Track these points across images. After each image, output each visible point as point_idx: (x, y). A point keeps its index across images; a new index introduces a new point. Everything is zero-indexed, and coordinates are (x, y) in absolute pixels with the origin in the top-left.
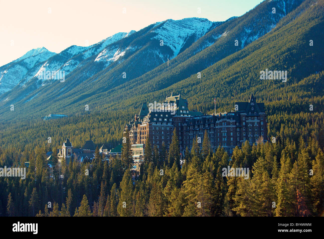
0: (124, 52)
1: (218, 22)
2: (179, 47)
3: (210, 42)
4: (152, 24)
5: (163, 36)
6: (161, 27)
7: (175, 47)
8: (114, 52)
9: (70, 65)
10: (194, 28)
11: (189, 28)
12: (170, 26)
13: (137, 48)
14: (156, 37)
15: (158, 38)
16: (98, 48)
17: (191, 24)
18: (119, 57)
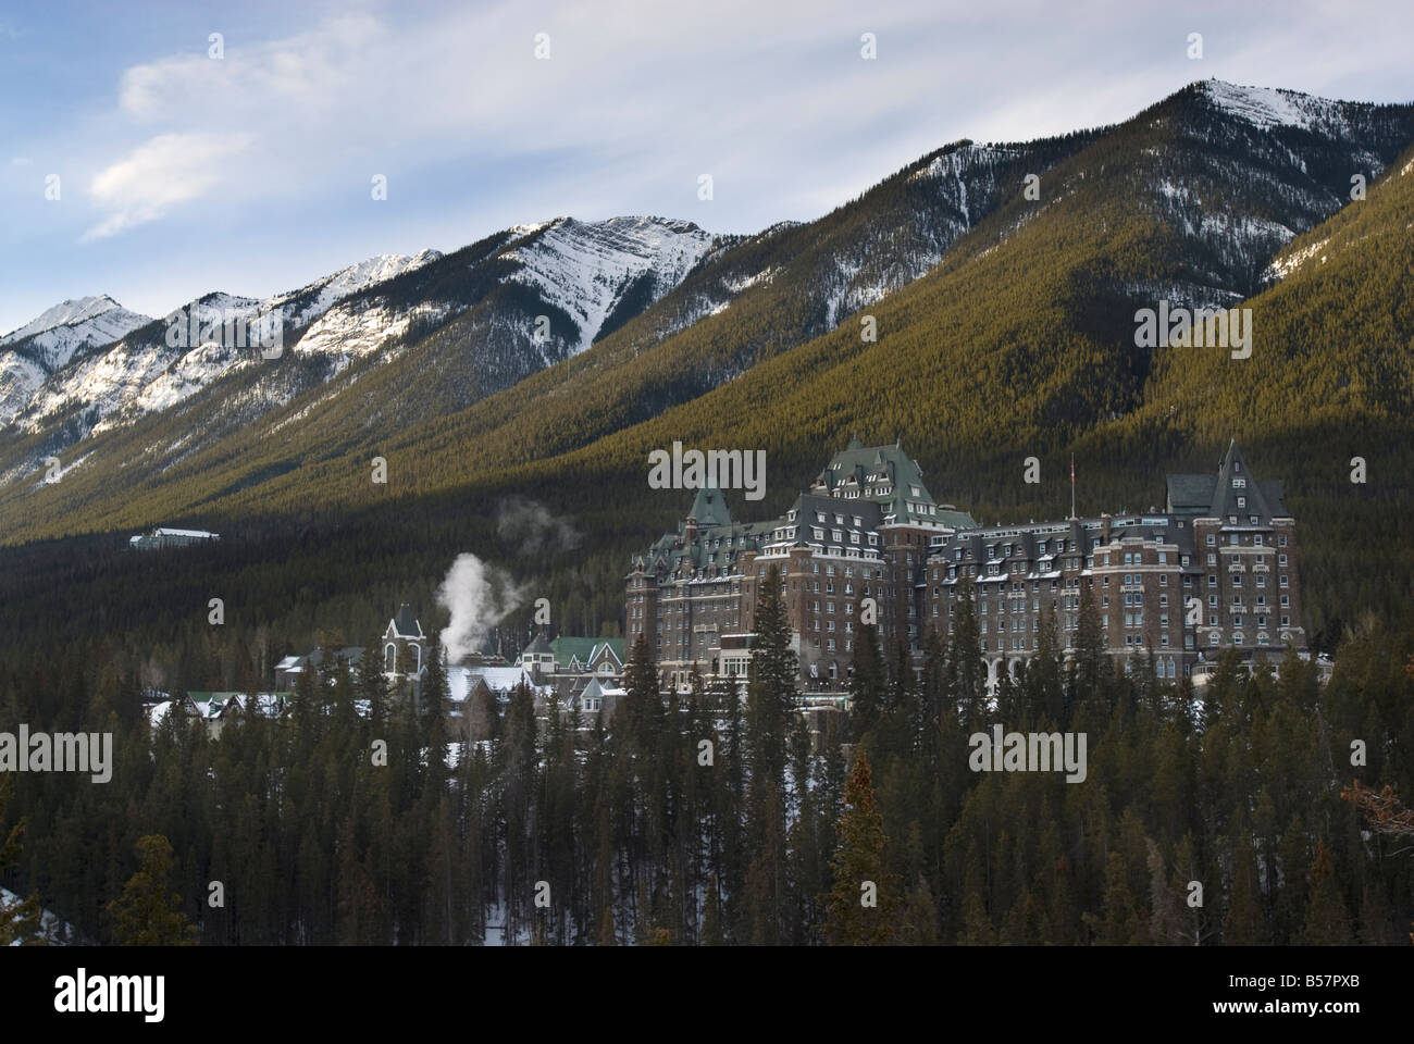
0: (406, 322)
1: (731, 236)
2: (599, 316)
3: (713, 302)
4: (503, 232)
5: (542, 273)
6: (535, 241)
7: (584, 314)
8: (365, 319)
9: (204, 360)
10: (649, 251)
11: (634, 251)
12: (567, 240)
13: (452, 308)
14: (518, 277)
15: (526, 280)
16: (307, 306)
17: (641, 238)
18: (385, 339)
